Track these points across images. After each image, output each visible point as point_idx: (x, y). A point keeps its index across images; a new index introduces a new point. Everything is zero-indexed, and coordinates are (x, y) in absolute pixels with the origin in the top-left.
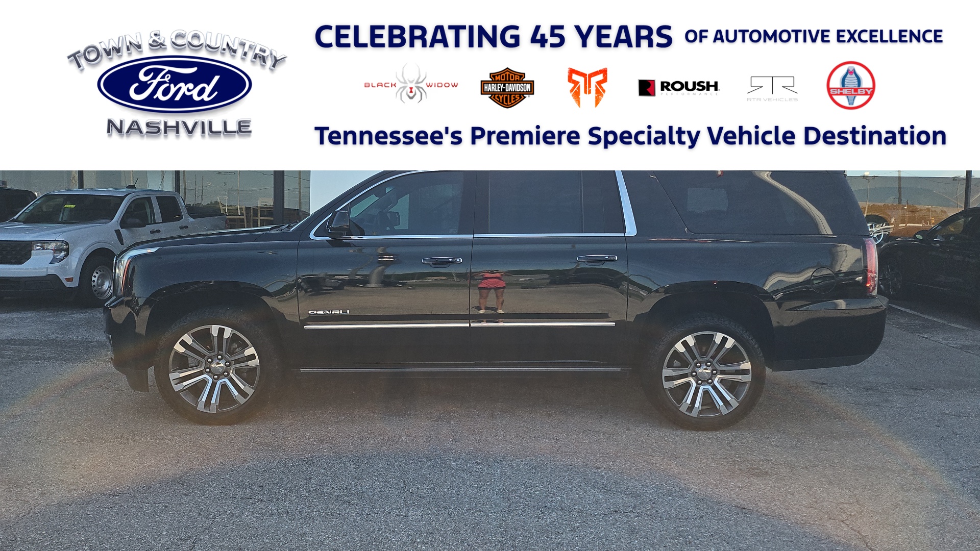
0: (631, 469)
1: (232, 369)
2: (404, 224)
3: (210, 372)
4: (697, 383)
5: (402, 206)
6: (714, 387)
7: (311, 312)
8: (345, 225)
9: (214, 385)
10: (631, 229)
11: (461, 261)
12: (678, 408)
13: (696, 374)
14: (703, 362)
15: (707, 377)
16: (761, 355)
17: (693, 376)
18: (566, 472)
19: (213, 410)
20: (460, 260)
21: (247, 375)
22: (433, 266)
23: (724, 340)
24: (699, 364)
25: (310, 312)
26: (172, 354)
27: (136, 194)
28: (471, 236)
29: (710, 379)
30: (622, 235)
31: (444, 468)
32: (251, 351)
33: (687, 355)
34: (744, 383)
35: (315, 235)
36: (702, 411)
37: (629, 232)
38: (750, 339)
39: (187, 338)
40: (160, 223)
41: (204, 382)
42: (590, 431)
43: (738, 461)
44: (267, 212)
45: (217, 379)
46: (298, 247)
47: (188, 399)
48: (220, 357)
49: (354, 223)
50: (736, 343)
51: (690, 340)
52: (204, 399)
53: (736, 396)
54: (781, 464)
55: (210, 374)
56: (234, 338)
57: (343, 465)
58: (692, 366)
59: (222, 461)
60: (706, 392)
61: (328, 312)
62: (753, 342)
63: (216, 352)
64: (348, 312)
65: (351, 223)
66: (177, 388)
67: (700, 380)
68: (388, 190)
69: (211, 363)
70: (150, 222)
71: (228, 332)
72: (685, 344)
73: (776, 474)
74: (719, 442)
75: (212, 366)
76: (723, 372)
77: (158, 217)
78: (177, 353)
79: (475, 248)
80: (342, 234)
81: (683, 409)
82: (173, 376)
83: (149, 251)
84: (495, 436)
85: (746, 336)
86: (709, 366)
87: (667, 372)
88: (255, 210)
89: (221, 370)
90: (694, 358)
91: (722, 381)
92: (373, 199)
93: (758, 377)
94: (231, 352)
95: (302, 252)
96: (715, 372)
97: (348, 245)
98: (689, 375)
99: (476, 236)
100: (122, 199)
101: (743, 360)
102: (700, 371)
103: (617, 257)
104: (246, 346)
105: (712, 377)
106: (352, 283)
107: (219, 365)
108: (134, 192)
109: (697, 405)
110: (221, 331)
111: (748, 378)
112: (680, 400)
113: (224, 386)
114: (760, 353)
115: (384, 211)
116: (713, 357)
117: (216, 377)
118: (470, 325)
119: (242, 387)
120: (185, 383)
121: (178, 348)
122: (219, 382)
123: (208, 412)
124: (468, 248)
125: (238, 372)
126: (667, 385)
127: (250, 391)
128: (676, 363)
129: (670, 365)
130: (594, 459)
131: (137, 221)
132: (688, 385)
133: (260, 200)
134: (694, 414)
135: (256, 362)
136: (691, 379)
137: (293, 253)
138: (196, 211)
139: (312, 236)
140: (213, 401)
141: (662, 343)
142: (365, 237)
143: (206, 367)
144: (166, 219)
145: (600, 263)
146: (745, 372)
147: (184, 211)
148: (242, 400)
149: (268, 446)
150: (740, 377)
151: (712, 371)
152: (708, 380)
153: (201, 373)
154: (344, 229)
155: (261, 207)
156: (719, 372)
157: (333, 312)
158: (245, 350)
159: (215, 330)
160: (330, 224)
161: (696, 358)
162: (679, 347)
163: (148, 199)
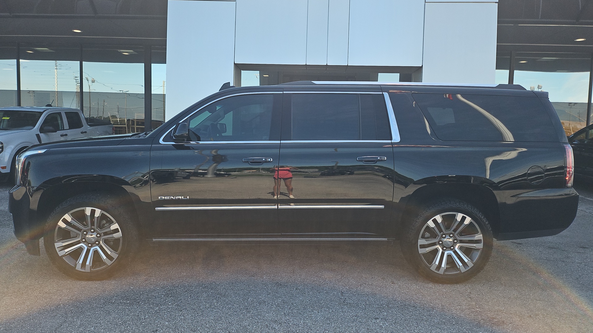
0: (402, 319)
1: (102, 239)
2: (229, 132)
3: (85, 241)
4: (443, 249)
5: (228, 119)
6: (455, 252)
7: (161, 198)
8: (185, 133)
9: (88, 251)
10: (396, 137)
11: (272, 161)
12: (429, 268)
13: (442, 243)
14: (447, 234)
15: (450, 245)
16: (490, 229)
17: (439, 244)
18: (353, 322)
19: (88, 269)
20: (271, 159)
21: (114, 244)
22: (251, 164)
23: (463, 219)
24: (444, 236)
25: (159, 198)
26: (57, 228)
27: (52, 110)
28: (279, 142)
29: (452, 246)
30: (390, 141)
31: (260, 319)
32: (115, 226)
33: (436, 229)
34: (478, 250)
35: (163, 140)
36: (447, 270)
37: (395, 140)
38: (483, 217)
39: (68, 217)
40: (68, 129)
41: (81, 249)
42: (365, 284)
43: (480, 312)
44: (140, 122)
45: (91, 247)
46: (150, 149)
47: (69, 261)
48: (92, 230)
49: (193, 132)
50: (472, 221)
51: (439, 218)
52: (81, 262)
53: (471, 259)
54: (511, 314)
55: (85, 243)
56: (103, 217)
57: (182, 317)
58: (439, 237)
59: (90, 314)
60: (449, 256)
61: (173, 198)
62: (485, 220)
63: (90, 227)
64: (188, 197)
65: (190, 132)
66: (61, 254)
67: (445, 247)
68: (218, 108)
69: (86, 235)
70: (60, 129)
71: (98, 213)
72: (435, 221)
73: (510, 323)
74: (461, 293)
75: (87, 236)
76: (461, 242)
77: (66, 126)
78: (60, 228)
79: (282, 151)
80: (184, 140)
81: (433, 268)
82: (58, 245)
83: (40, 152)
84: (296, 289)
85: (480, 215)
86: (451, 237)
87: (421, 242)
88: (133, 121)
89: (93, 240)
90: (441, 231)
91: (461, 248)
92: (207, 114)
93: (488, 246)
94: (101, 227)
95: (153, 153)
96: (455, 241)
97: (188, 148)
98: (437, 243)
99: (282, 142)
100: (41, 113)
101: (477, 232)
102: (445, 240)
103: (386, 158)
104: (111, 223)
105: (453, 245)
106: (196, 174)
107: (92, 236)
108: (50, 109)
109: (443, 265)
110: (93, 212)
111: (480, 246)
112: (431, 261)
113: (96, 252)
114: (489, 228)
115: (215, 123)
116: (455, 230)
117: (90, 245)
118: (278, 207)
119: (109, 253)
120: (66, 250)
121: (61, 224)
122: (92, 249)
123: (84, 271)
124: (277, 151)
125: (106, 242)
126: (421, 251)
127: (115, 256)
128: (427, 235)
129: (423, 237)
130: (372, 310)
131: (51, 128)
132: (437, 251)
133: (136, 115)
134: (441, 272)
135: (119, 234)
136: (438, 246)
137: (147, 154)
138: (93, 122)
139: (161, 141)
140: (88, 263)
141: (418, 221)
142: (201, 142)
143: (82, 238)
144: (71, 127)
145: (373, 163)
146: (478, 242)
147: (84, 122)
148: (109, 263)
149: (127, 299)
150: (475, 245)
151: (454, 240)
152: (451, 247)
153: (78, 242)
154: (185, 137)
155: (137, 120)
156: (459, 241)
157: (177, 198)
158: (111, 226)
159: (88, 211)
160: (174, 133)
161: (442, 231)
162: (431, 223)
163: (60, 114)
